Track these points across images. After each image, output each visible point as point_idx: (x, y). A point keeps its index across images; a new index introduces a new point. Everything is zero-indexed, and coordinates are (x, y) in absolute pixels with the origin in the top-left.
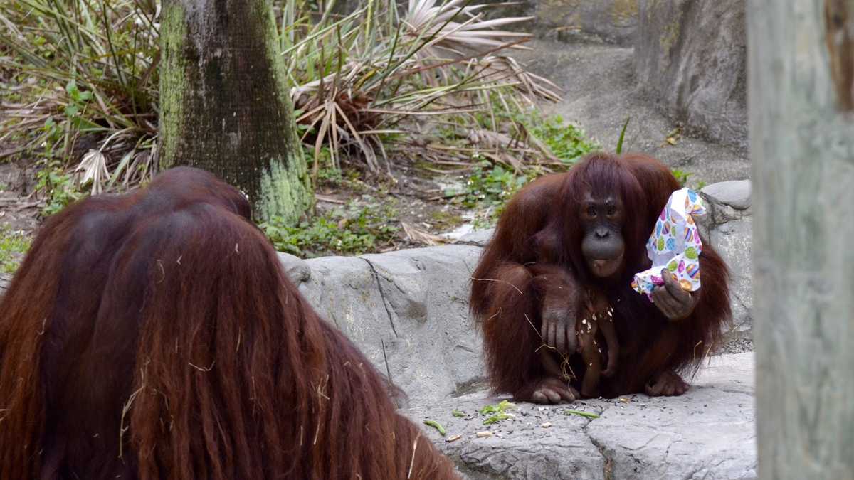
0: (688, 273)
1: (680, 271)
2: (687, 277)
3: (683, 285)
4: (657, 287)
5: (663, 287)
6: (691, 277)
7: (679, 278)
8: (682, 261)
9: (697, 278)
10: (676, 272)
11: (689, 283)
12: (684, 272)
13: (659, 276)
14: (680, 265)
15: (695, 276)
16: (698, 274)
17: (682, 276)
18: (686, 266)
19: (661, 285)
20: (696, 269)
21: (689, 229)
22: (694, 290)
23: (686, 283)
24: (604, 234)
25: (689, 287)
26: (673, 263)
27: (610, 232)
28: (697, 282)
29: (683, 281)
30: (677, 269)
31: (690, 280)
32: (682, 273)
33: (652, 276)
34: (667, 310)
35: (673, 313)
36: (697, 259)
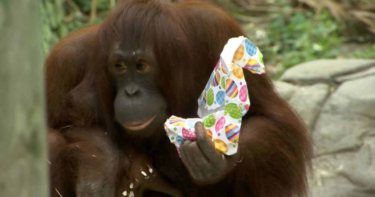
0: (227, 133)
1: (217, 129)
2: (224, 138)
3: (217, 146)
4: (187, 142)
5: (194, 143)
6: (229, 138)
7: (215, 136)
8: (223, 118)
9: (235, 141)
10: (213, 129)
11: (225, 145)
12: (222, 131)
13: (193, 130)
14: (218, 122)
15: (233, 139)
16: (237, 136)
17: (219, 134)
18: (226, 125)
19: (193, 140)
20: (236, 131)
21: (233, 82)
22: (229, 154)
23: (221, 144)
24: (134, 92)
25: (223, 149)
26: (211, 118)
27: (142, 90)
28: (234, 146)
29: (218, 141)
30: (214, 126)
31: (227, 142)
32: (219, 132)
33: (184, 129)
34: (194, 170)
35: (200, 174)
36: (241, 119)
